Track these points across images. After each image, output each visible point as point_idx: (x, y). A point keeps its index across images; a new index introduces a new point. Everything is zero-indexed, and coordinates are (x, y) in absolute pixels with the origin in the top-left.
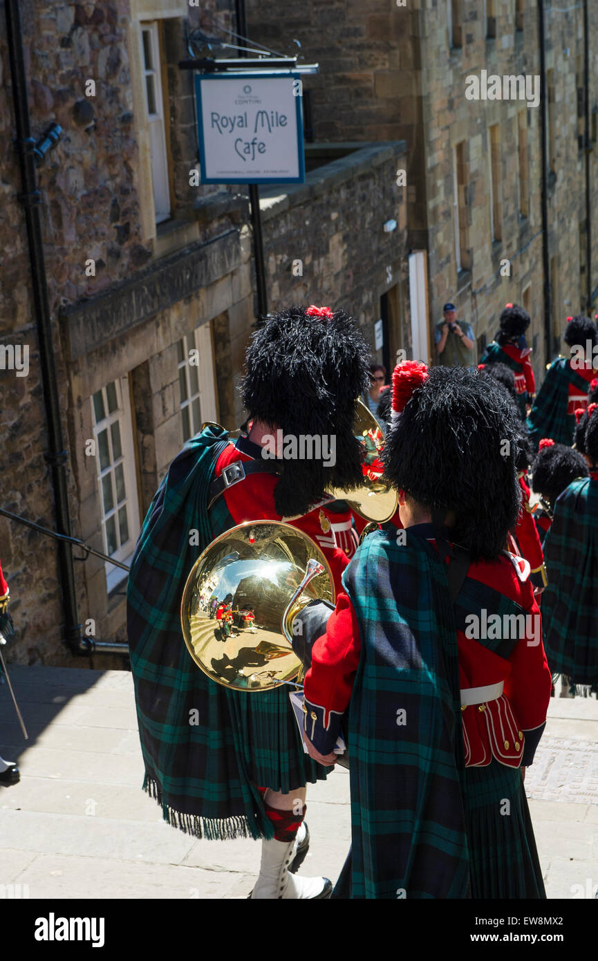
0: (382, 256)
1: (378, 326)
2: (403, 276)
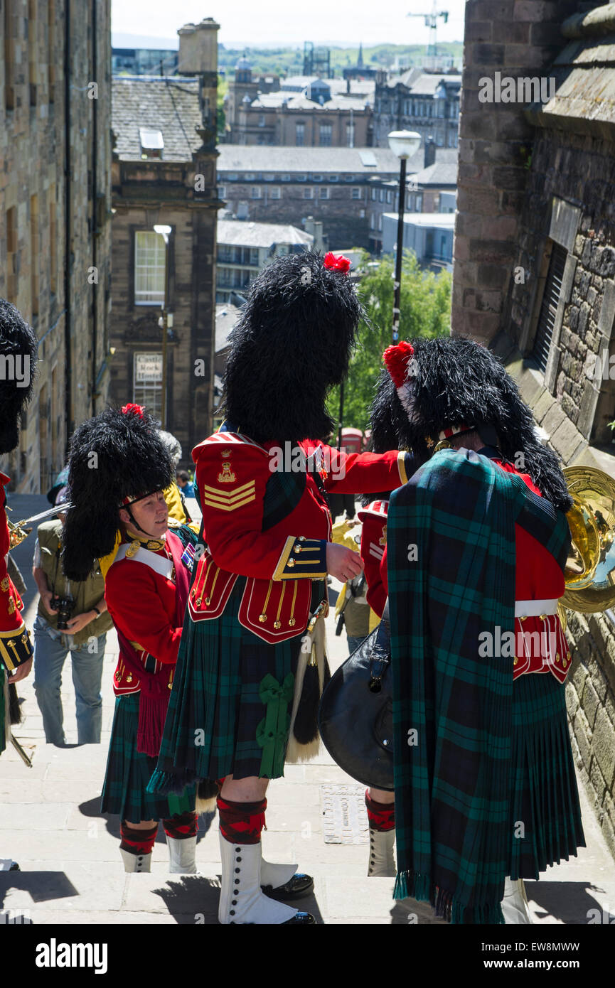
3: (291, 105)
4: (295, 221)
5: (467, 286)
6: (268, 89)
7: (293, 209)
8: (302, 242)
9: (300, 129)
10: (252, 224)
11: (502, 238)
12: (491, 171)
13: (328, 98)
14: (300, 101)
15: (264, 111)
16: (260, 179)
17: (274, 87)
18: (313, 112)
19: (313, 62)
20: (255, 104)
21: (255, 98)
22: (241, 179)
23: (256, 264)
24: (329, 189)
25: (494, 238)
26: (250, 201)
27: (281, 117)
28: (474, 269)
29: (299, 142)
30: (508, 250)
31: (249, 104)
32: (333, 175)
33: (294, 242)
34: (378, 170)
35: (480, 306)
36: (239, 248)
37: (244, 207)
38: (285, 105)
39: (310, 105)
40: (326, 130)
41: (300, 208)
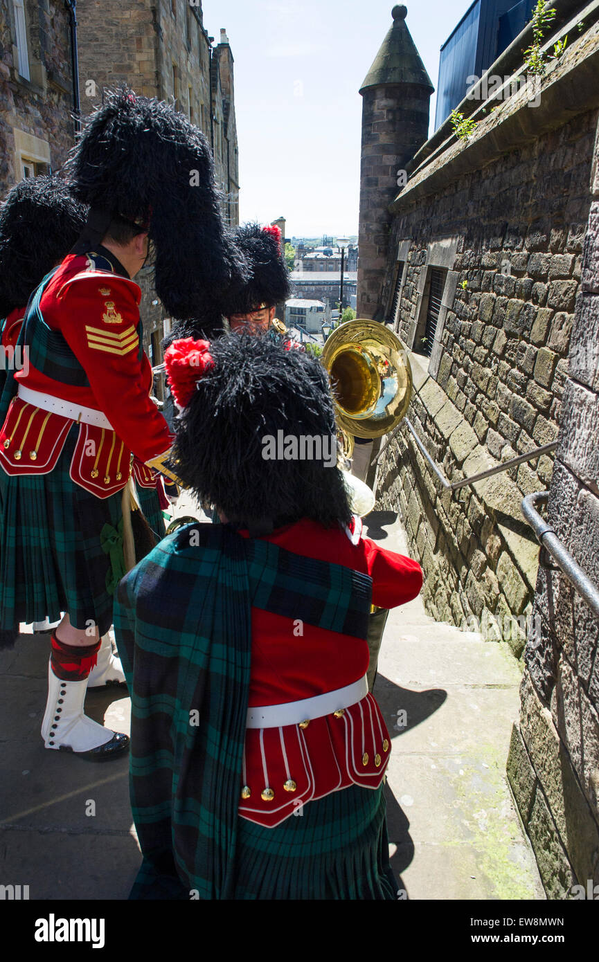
0: (151, 316)
1: (150, 346)
2: (161, 327)
3: (318, 257)
4: (319, 299)
5: (362, 291)
6: (310, 251)
7: (318, 295)
8: (321, 306)
9: (322, 266)
10: (303, 300)
11: (378, 268)
12: (373, 237)
13: (332, 254)
14: (321, 256)
15: (308, 259)
16: (307, 284)
17: (312, 251)
18: (326, 259)
19: (327, 242)
20: (305, 257)
21: (306, 255)
22: (300, 284)
23: (305, 315)
24: (332, 287)
25: (374, 268)
26: (303, 292)
27: (315, 262)
28: (366, 283)
29: (321, 270)
30: (381, 273)
31: (303, 257)
32: (333, 282)
33: (319, 306)
34: (350, 280)
35: (368, 300)
36: (299, 309)
37: (301, 294)
38: (316, 257)
39: (325, 257)
40: (331, 266)
41: (321, 294)
